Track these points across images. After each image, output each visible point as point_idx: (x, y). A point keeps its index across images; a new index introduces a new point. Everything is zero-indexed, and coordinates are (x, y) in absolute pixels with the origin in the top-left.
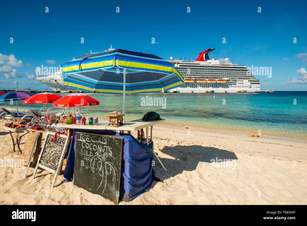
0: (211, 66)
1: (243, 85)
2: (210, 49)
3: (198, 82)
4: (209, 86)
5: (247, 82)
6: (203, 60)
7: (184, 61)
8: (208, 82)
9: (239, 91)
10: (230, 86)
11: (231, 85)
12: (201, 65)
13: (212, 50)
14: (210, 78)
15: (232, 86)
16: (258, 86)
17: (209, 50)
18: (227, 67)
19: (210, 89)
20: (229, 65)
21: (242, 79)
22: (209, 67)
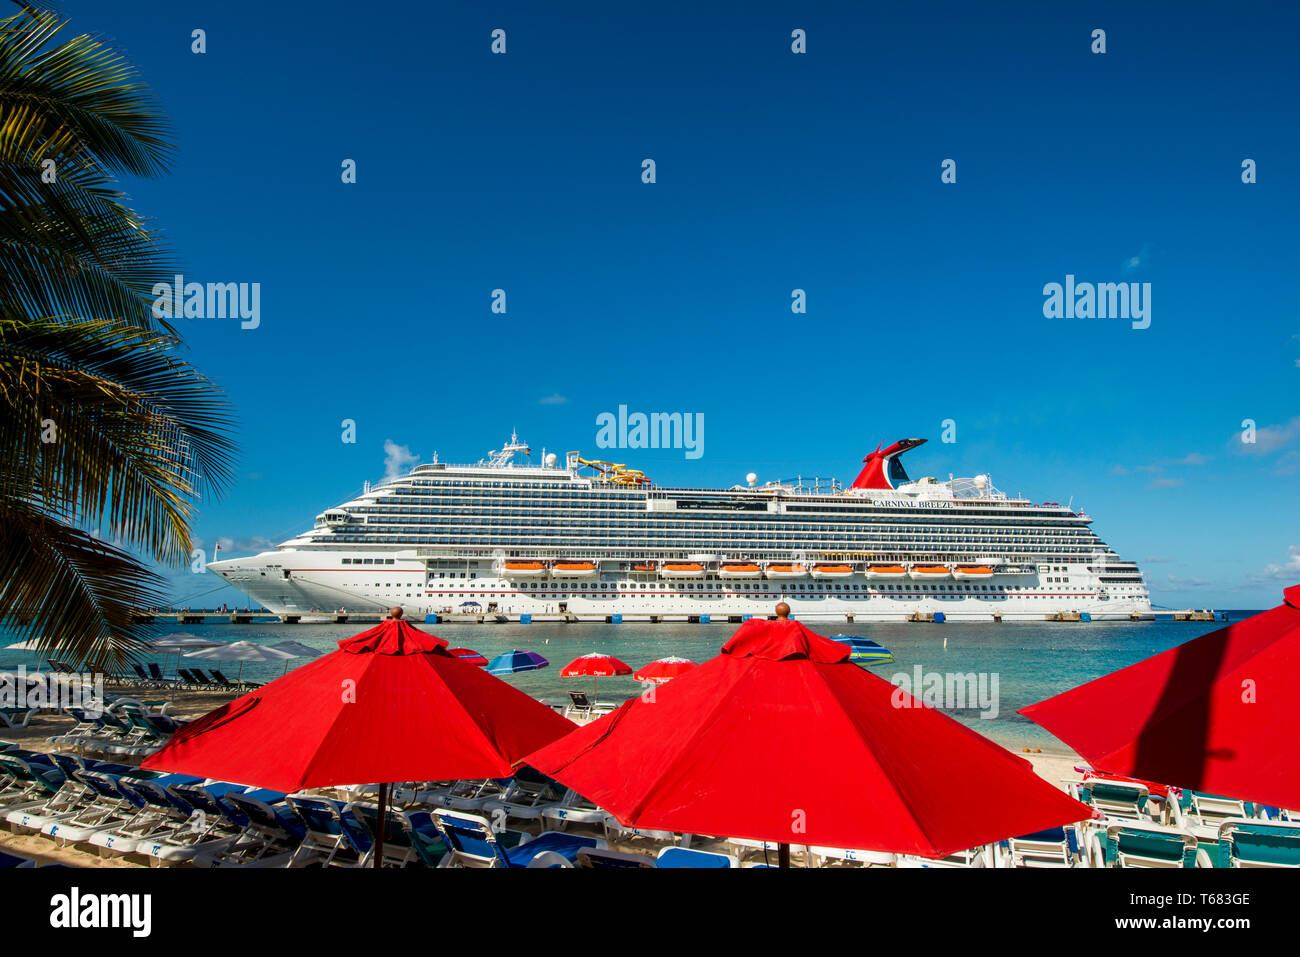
0: (918, 507)
1: (1067, 588)
2: (906, 441)
3: (869, 574)
4: (921, 590)
5: (1085, 576)
6: (881, 484)
7: (804, 490)
8: (914, 574)
9: (1056, 616)
10: (1010, 592)
11: (1017, 588)
12: (878, 505)
13: (916, 444)
14: (918, 558)
15: (1020, 592)
16: (1134, 592)
17: (904, 445)
18: (985, 513)
19: (927, 606)
20: (994, 504)
21: (1058, 560)
22: (910, 511)
